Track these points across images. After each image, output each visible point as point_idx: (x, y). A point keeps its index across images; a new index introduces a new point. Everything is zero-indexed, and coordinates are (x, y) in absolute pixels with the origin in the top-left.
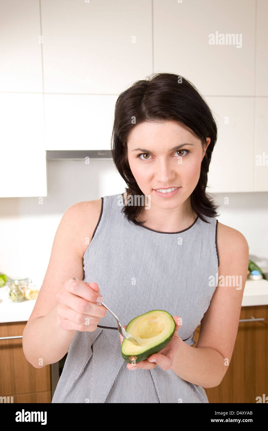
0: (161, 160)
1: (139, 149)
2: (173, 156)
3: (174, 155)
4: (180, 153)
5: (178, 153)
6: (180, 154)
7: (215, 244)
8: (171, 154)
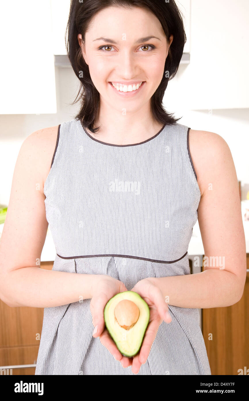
0: (125, 53)
1: (102, 38)
2: (138, 51)
3: (138, 49)
4: (145, 48)
5: (143, 48)
6: (144, 50)
7: (187, 150)
8: (135, 49)
